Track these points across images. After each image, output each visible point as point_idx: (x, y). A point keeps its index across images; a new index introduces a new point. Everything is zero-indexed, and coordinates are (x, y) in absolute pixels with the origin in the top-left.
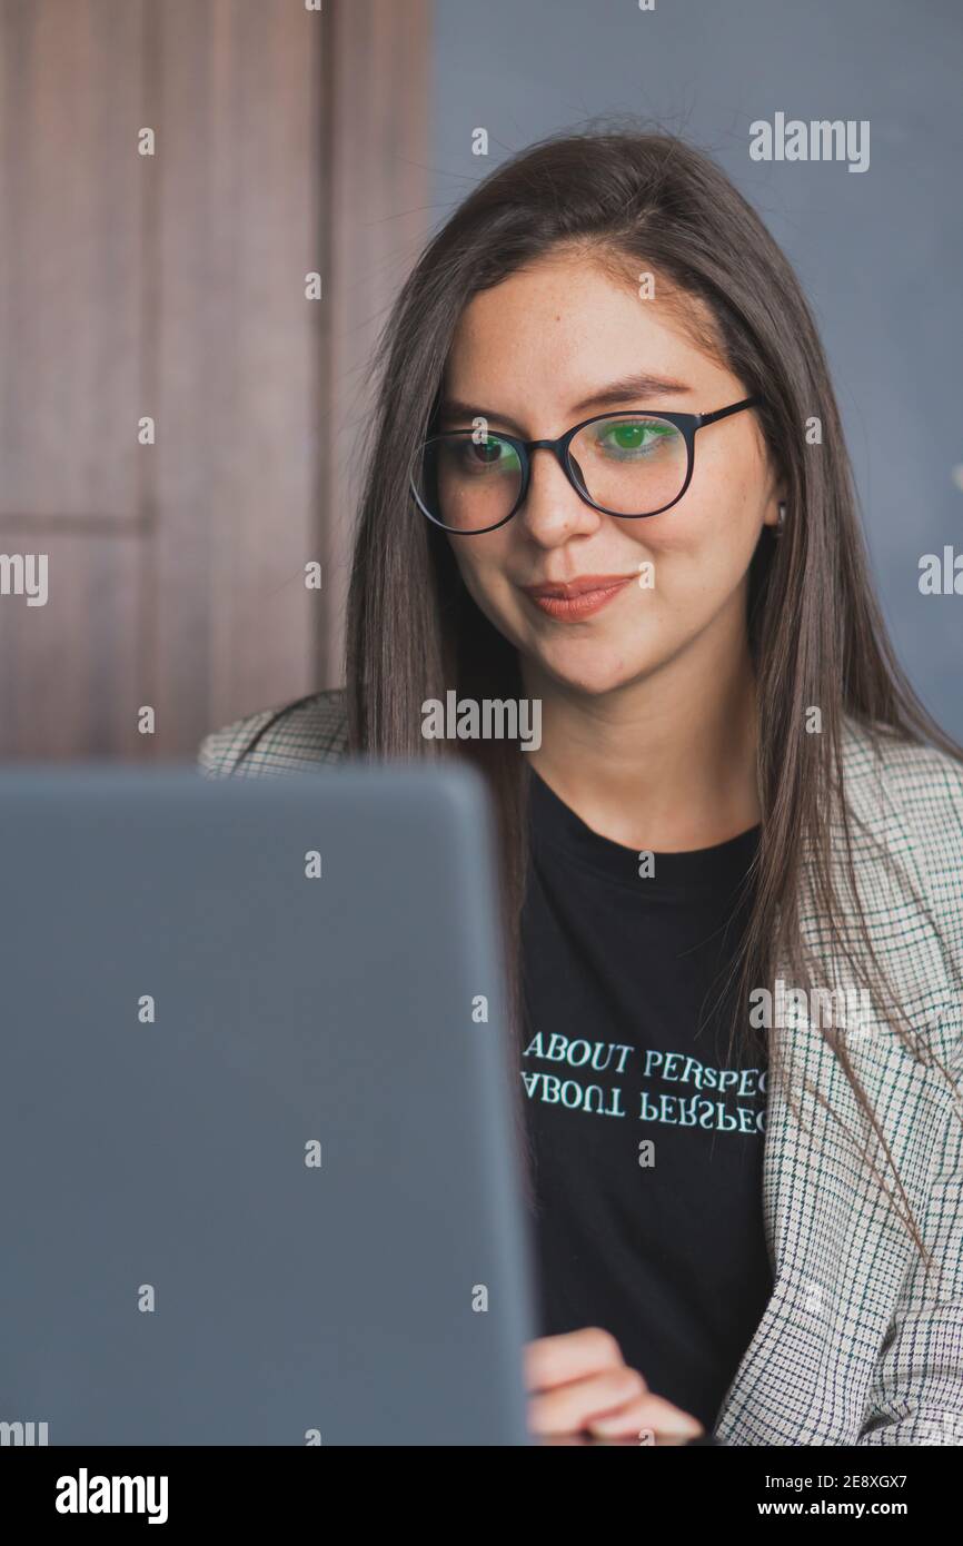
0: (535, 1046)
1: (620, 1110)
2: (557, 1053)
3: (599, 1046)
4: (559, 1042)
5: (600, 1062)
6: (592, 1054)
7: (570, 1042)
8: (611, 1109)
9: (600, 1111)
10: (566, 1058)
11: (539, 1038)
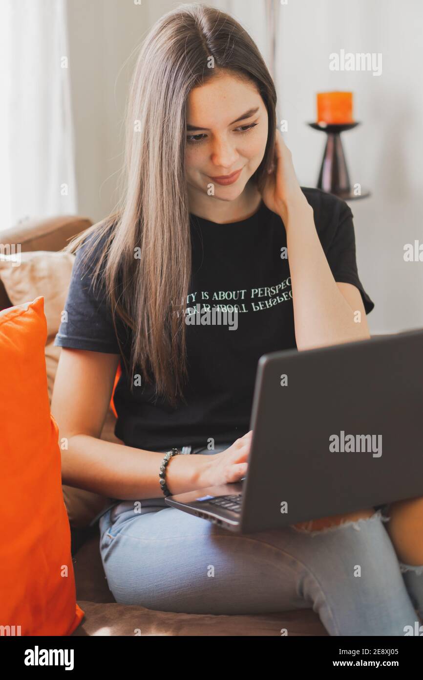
0: (215, 296)
1: (246, 310)
2: (222, 297)
3: (234, 292)
4: (222, 294)
5: (236, 298)
6: (233, 295)
7: (225, 293)
8: (243, 310)
9: (240, 312)
10: (225, 298)
11: (215, 294)
